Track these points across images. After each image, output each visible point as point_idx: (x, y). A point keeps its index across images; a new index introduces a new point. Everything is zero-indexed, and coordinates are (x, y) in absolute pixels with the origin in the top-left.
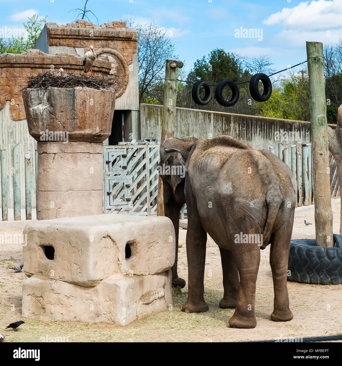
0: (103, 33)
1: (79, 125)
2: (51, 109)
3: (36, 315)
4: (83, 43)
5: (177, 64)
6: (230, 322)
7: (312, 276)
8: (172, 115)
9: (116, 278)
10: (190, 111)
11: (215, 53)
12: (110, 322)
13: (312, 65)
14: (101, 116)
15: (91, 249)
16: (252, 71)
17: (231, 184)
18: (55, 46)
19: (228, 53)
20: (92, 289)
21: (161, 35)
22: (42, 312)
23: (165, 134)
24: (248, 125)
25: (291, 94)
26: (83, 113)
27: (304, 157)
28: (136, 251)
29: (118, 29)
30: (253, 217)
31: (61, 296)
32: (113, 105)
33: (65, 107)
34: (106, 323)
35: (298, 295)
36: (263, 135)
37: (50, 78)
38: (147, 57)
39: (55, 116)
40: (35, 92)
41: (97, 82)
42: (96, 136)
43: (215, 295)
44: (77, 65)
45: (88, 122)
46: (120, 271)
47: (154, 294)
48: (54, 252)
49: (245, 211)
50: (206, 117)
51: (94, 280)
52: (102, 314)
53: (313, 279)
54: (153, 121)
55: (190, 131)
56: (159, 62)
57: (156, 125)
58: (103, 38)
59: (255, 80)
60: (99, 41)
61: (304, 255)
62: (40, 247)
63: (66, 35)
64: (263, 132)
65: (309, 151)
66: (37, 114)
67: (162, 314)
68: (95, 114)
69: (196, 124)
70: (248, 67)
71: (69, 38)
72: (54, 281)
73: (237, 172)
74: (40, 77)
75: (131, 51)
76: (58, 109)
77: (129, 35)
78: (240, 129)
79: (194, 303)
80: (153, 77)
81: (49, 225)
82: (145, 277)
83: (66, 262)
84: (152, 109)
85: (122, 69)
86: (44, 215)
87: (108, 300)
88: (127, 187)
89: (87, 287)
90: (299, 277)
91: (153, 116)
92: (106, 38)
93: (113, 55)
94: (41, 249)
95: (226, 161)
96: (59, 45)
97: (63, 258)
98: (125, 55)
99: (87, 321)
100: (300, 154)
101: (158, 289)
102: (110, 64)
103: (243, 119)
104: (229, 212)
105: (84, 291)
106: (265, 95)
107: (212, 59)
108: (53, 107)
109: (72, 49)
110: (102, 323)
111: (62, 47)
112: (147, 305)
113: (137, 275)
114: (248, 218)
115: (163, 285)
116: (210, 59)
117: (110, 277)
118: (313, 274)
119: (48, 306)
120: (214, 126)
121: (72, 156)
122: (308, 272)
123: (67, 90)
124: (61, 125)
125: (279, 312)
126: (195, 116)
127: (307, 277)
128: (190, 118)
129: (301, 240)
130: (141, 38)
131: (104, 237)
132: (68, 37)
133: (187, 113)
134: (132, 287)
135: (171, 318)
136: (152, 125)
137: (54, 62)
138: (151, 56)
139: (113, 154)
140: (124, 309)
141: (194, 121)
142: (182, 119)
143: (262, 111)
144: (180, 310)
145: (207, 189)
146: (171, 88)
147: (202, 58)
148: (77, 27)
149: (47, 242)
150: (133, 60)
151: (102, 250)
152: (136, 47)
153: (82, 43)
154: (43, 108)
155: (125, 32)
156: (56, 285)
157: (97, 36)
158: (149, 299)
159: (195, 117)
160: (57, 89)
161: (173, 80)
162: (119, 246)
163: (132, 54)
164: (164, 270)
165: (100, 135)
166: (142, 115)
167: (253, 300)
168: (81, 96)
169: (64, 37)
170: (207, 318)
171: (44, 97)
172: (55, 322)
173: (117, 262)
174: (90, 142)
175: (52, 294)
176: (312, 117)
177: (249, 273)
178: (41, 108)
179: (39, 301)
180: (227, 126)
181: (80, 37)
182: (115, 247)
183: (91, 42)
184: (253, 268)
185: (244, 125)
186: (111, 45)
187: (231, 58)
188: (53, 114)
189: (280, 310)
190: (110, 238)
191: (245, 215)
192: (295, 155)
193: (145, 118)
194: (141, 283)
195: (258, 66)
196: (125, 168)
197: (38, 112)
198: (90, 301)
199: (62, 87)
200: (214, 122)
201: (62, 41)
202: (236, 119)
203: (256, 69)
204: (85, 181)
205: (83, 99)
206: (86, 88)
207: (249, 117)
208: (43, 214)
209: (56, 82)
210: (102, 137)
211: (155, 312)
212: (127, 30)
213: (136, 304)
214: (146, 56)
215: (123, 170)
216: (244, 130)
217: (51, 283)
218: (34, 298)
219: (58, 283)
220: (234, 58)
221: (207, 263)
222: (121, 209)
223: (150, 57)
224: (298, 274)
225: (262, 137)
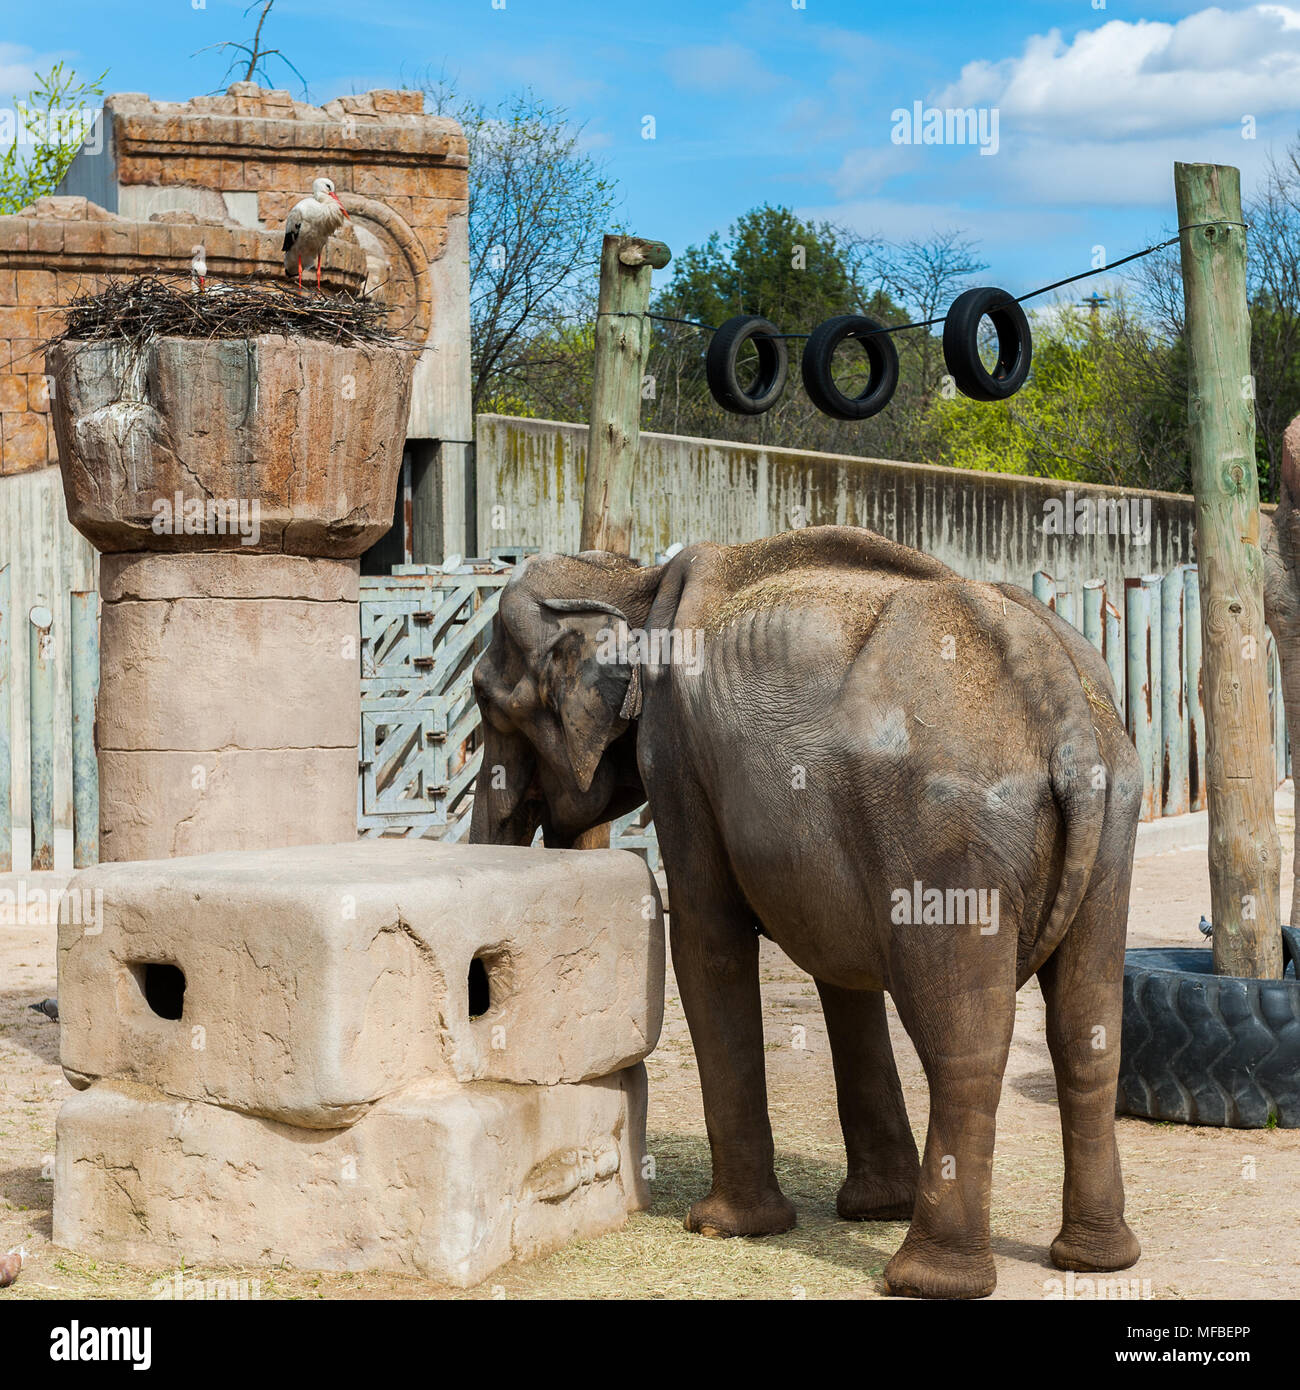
0: (335, 136)
1: (267, 485)
2: (158, 423)
3: (110, 1240)
4: (254, 174)
5: (644, 251)
6: (892, 1274)
7: (1201, 1093)
8: (623, 452)
9: (433, 1093)
10: (676, 444)
11: (758, 224)
12: (410, 1270)
13: (1198, 256)
14: (356, 452)
15: (335, 977)
16: (902, 294)
17: (902, 713)
18: (144, 187)
19: (809, 225)
20: (337, 1138)
21: (561, 144)
22: (136, 1228)
23: (596, 527)
24: (904, 503)
25: (1059, 385)
26: (285, 438)
27: (1133, 629)
28: (511, 989)
29: (392, 122)
30: (997, 848)
31: (209, 1167)
32: (402, 407)
33: (217, 413)
34: (393, 1275)
35: (1149, 1167)
36: (964, 541)
37: (156, 299)
38: (504, 232)
39: (175, 450)
40: (98, 357)
41: (341, 315)
42: (334, 533)
43: (818, 1168)
44: (234, 260)
45: (305, 475)
46: (446, 1066)
47: (581, 1160)
48: (183, 988)
49: (967, 828)
50: (739, 467)
51: (346, 1102)
52: (377, 1237)
53: (1203, 1107)
54: (527, 484)
55: (676, 524)
56: (551, 250)
57: (541, 498)
58: (332, 154)
59: (968, 312)
60: (317, 168)
61: (1167, 1009)
62: (126, 970)
63: (189, 143)
64: (965, 528)
65: (1152, 604)
66: (101, 443)
67: (611, 1242)
68: (333, 442)
69: (698, 498)
70: (885, 277)
71: (198, 156)
72: (183, 1105)
73: (921, 670)
74: (118, 295)
75: (442, 205)
76: (186, 421)
77: (433, 147)
78: (876, 519)
79: (736, 1200)
80: (528, 310)
81: (163, 881)
82: (544, 1093)
83: (232, 1030)
84: (523, 435)
85: (407, 275)
86: (122, 845)
87: (400, 1182)
88: (434, 740)
89: (317, 1130)
90: (1148, 1098)
91: (528, 464)
92: (343, 156)
93: (372, 224)
94: (132, 977)
95: (873, 627)
96: (157, 183)
97: (219, 1011)
98: (418, 222)
99: (317, 1266)
100: (1118, 617)
101: (596, 1142)
102: (360, 256)
103: (888, 477)
104: (895, 831)
105: (303, 1145)
106: (1003, 372)
107: (746, 246)
108: (166, 414)
109: (210, 196)
110: (374, 1273)
111: (169, 191)
112: (554, 1206)
113: (516, 1084)
114: (977, 855)
115: (613, 1126)
116: (736, 248)
117: (409, 1092)
118: (1203, 1087)
119: (155, 1206)
120: (769, 505)
121: (239, 612)
122: (1182, 1079)
123: (222, 345)
124: (196, 485)
125: (1084, 1235)
126: (696, 465)
127: (1179, 1099)
128: (673, 471)
129: (1152, 952)
130: (481, 158)
131: (386, 930)
132: (194, 150)
133: (664, 452)
134: (495, 1132)
135: (648, 1257)
136: (523, 498)
137: (145, 245)
138: (521, 226)
139: (376, 609)
140: (465, 1219)
141: (691, 484)
142: (642, 476)
143: (946, 449)
144: (680, 1224)
145: (789, 736)
146: (623, 348)
147: (706, 241)
148: (230, 110)
149: (154, 950)
150: (450, 242)
151: (380, 981)
152: (463, 192)
153: (250, 175)
154: (125, 419)
155: (421, 133)
156: (190, 1121)
157: (310, 146)
158: (563, 1180)
159: (695, 470)
160: (183, 345)
161: (630, 315)
162: (442, 964)
163: (445, 220)
164: (621, 1067)
165: (352, 526)
166: (483, 461)
167: (985, 1183)
168: (279, 371)
169: (178, 149)
170: (794, 1256)
171: (130, 374)
172: (187, 1268)
173: (436, 1032)
174: (312, 557)
175: (175, 1156)
176: (1200, 461)
177: (976, 1075)
178: (121, 419)
179: (121, 1186)
180: (823, 507)
181: (244, 152)
182: (426, 968)
183: (285, 171)
184: (988, 1054)
185: (890, 501)
186: (365, 184)
187: (820, 242)
188: (165, 444)
189: (1088, 1225)
190: (410, 935)
191: (964, 844)
192: (1099, 620)
193: (494, 470)
194: (531, 1116)
195: (926, 274)
196: (424, 665)
197: (106, 434)
198: (328, 1187)
199: (205, 336)
200: (770, 490)
201: (170, 168)
202: (859, 475)
203: (918, 289)
204: (290, 709)
205: (284, 385)
206: (298, 341)
207: (910, 471)
208: (122, 841)
209: (179, 317)
210: (359, 536)
211: (582, 1232)
212: (428, 125)
213: (511, 1201)
214: (500, 226)
215: (419, 674)
216: (890, 522)
217: (169, 1114)
218: (101, 1174)
219: (199, 1112)
220: (834, 244)
221: (772, 1041)
222: (410, 828)
223: (516, 232)
224: (1143, 1084)
225: (961, 548)
